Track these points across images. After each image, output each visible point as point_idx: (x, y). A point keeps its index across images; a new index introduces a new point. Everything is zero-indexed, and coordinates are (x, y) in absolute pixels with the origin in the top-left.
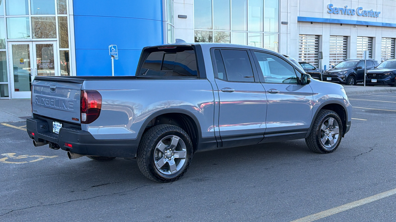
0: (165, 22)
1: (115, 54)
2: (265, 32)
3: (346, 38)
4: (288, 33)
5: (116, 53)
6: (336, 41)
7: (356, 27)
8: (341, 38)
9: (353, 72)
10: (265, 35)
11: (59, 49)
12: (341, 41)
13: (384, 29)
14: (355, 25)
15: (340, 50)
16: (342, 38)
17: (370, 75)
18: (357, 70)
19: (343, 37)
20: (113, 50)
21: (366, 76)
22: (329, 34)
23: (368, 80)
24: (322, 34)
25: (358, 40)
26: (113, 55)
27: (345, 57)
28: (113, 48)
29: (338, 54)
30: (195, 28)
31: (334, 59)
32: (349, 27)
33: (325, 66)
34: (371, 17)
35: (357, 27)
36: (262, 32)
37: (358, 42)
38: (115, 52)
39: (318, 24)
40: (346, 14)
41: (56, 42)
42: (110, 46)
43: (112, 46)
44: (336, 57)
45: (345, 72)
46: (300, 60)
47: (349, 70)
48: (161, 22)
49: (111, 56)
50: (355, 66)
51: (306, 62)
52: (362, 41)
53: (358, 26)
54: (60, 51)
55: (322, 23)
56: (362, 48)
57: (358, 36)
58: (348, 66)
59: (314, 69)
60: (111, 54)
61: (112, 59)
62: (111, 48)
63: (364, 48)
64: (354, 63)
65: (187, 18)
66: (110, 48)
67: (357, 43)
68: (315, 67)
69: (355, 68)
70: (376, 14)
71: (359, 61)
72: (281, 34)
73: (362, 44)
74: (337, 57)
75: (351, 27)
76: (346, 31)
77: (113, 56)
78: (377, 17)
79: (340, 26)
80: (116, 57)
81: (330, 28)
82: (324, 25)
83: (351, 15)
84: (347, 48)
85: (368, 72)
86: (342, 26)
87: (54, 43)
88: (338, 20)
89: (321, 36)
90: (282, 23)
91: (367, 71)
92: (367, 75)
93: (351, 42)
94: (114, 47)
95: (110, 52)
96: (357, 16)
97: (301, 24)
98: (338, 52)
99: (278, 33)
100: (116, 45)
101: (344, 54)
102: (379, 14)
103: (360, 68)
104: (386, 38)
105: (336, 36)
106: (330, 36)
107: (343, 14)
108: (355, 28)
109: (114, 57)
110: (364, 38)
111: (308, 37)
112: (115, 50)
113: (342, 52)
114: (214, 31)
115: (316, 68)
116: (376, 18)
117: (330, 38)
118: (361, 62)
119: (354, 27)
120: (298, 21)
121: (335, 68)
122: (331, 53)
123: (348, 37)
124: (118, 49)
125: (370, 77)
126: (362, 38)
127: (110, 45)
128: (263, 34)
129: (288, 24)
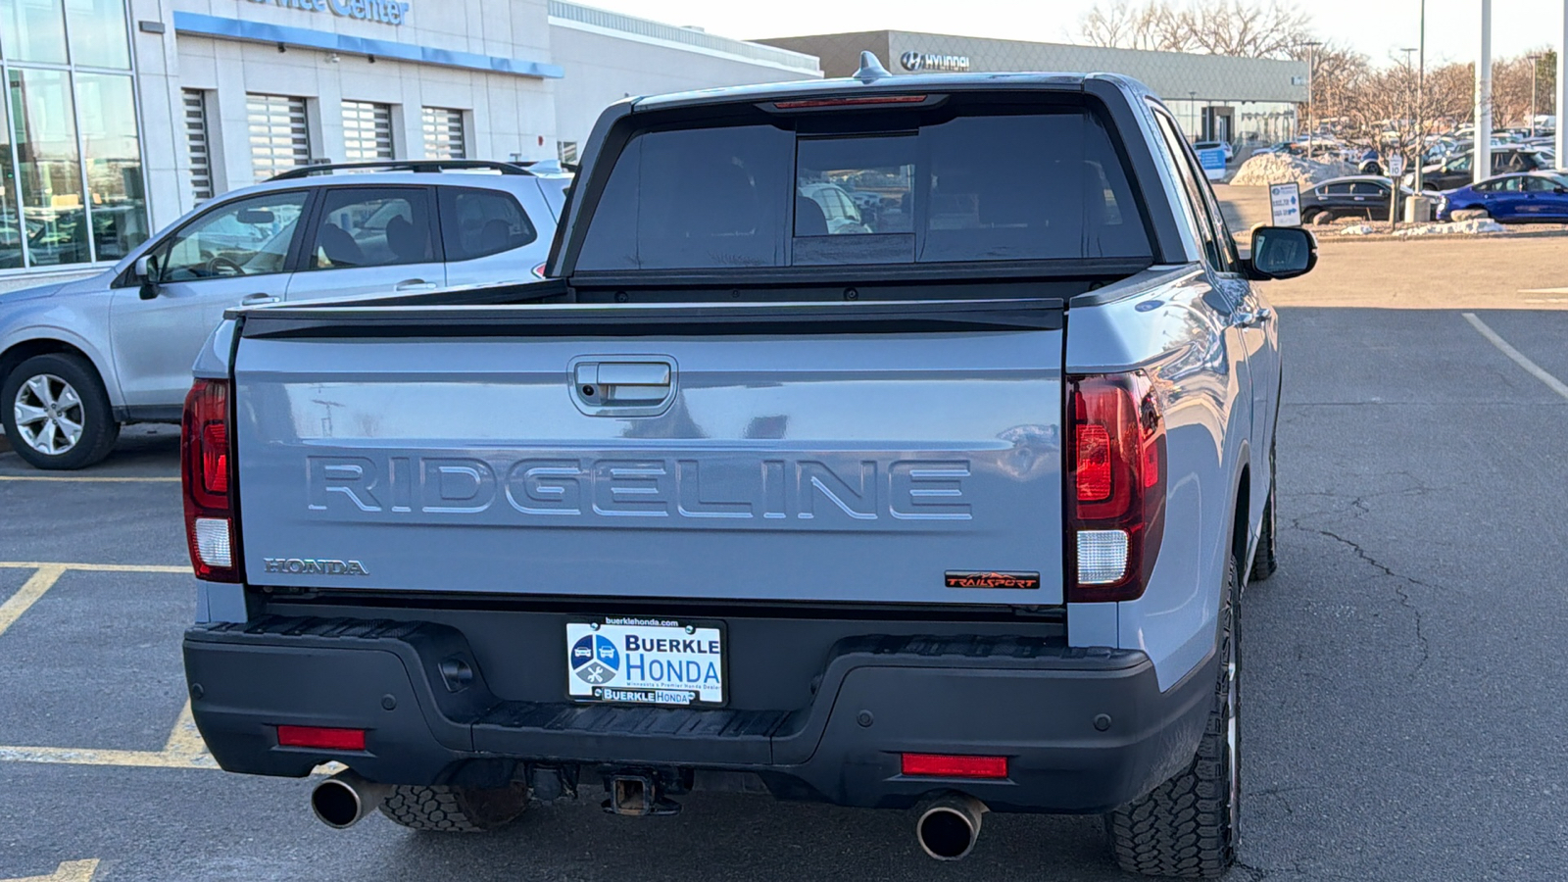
2: (77, 65)
3: (301, 105)
6: (266, 118)
7: (335, 62)
8: (283, 105)
10: (80, 82)
13: (427, 74)
14: (329, 52)
16: (287, 105)
19: (288, 99)
22: (243, 84)
24: (212, 87)
25: (344, 114)
32: (308, 59)
34: (379, 22)
35: (338, 59)
36: (62, 64)
37: (344, 124)
40: (294, 5)
52: (358, 120)
53: (343, 56)
55: (212, 37)
57: (343, 98)
70: (396, 11)
72: (141, 77)
73: (356, 130)
76: (299, 77)
78: (397, 25)
79: (275, 53)
81: (243, 61)
82: (220, 49)
83: (313, 10)
86: (285, 54)
88: (269, 29)
89: (213, 94)
90: (140, 29)
93: (323, 122)
96: (332, 16)
102: (406, 13)
104: (434, 108)
105: (266, 95)
106: (249, 93)
107: (282, 6)
108: (332, 65)
116: (394, 27)
117: (248, 102)
119: (327, 61)
120: (177, 31)
123: (309, 104)
128: (67, 74)
129: (165, 35)
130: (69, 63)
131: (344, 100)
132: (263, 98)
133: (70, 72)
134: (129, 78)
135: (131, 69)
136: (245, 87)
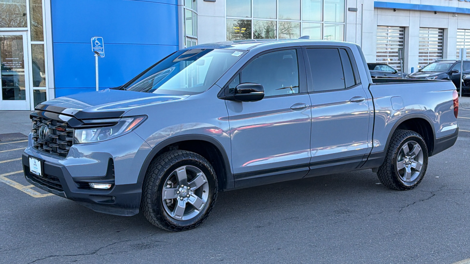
0: (181, 7)
1: (100, 50)
2: (325, 22)
3: (442, 31)
4: (357, 23)
5: (102, 48)
6: (427, 35)
7: (456, 16)
8: (435, 31)
9: (446, 77)
10: (325, 26)
11: (30, 43)
12: (434, 36)
14: (454, 13)
15: (433, 47)
16: (437, 31)
17: (468, 82)
18: (451, 75)
19: (438, 29)
20: (97, 44)
21: (462, 82)
22: (419, 25)
23: (465, 88)
24: (408, 26)
25: (458, 33)
26: (97, 51)
27: (441, 56)
28: (97, 41)
29: (430, 53)
30: (226, 16)
31: (424, 60)
32: (446, 16)
33: (412, 69)
35: (457, 16)
36: (321, 21)
37: (458, 37)
38: (99, 46)
39: (403, 12)
41: (27, 33)
42: (94, 39)
43: (96, 39)
44: (428, 57)
45: (435, 77)
46: (379, 61)
47: (441, 74)
48: (176, 7)
49: (94, 52)
50: (449, 69)
51: (385, 63)
52: (464, 35)
53: (459, 15)
54: (31, 44)
55: (409, 10)
56: (464, 45)
57: (458, 28)
58: (440, 68)
59: (394, 73)
60: (93, 49)
61: (95, 56)
62: (94, 41)
63: (466, 45)
64: (448, 64)
65: (215, 2)
66: (92, 41)
67: (456, 37)
68: (395, 70)
69: (449, 72)
71: (455, 62)
72: (347, 24)
73: (464, 39)
74: (430, 56)
75: (449, 16)
76: (441, 21)
77: (97, 53)
79: (433, 14)
80: (102, 54)
81: (420, 17)
82: (412, 14)
84: (443, 45)
85: (466, 78)
86: (436, 14)
87: (24, 34)
88: (431, 7)
89: (408, 28)
90: (350, 10)
91: (464, 77)
92: (464, 82)
93: (449, 36)
94: (98, 39)
95: (93, 47)
97: (379, 12)
98: (430, 50)
99: (344, 23)
100: (102, 38)
101: (438, 53)
103: (455, 72)
105: (429, 28)
106: (420, 27)
108: (455, 18)
109: (99, 53)
110: (466, 31)
111: (390, 29)
112: (100, 44)
113: (436, 50)
114: (253, 20)
115: (397, 71)
117: (420, 30)
118: (457, 63)
119: (453, 16)
120: (375, 8)
121: (422, 72)
122: (421, 51)
123: (445, 30)
124: (104, 43)
125: (468, 84)
126: (464, 30)
127: (93, 37)
128: (322, 24)
129: (357, 12)
130: (323, 21)
131: (458, 29)
132: (428, 29)
133: (323, 24)
134: (343, 25)
135: (344, 22)
136: (420, 25)
